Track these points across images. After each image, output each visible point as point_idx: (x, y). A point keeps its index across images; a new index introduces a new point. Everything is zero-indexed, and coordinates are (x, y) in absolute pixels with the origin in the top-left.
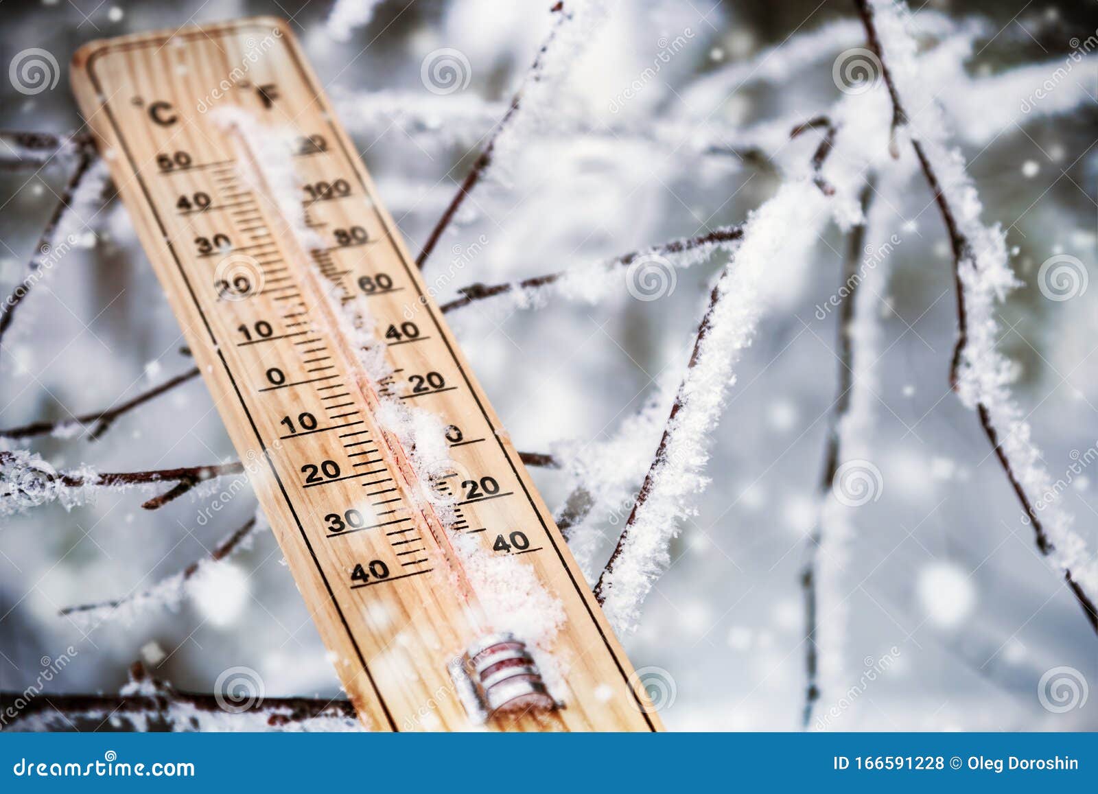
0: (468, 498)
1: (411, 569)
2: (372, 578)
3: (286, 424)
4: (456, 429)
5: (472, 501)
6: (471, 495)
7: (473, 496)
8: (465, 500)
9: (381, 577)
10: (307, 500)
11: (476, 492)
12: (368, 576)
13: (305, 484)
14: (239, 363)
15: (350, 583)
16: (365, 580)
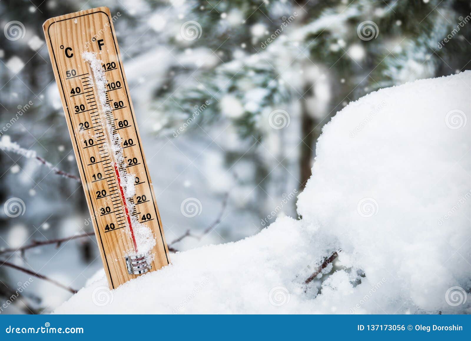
0: (138, 202)
1: (120, 226)
2: (110, 229)
3: (94, 177)
4: (138, 179)
5: (139, 204)
6: (139, 201)
7: (139, 202)
8: (137, 203)
9: (112, 229)
10: (97, 203)
11: (140, 200)
12: (109, 228)
13: (97, 198)
14: (83, 155)
15: (105, 231)
16: (109, 230)
